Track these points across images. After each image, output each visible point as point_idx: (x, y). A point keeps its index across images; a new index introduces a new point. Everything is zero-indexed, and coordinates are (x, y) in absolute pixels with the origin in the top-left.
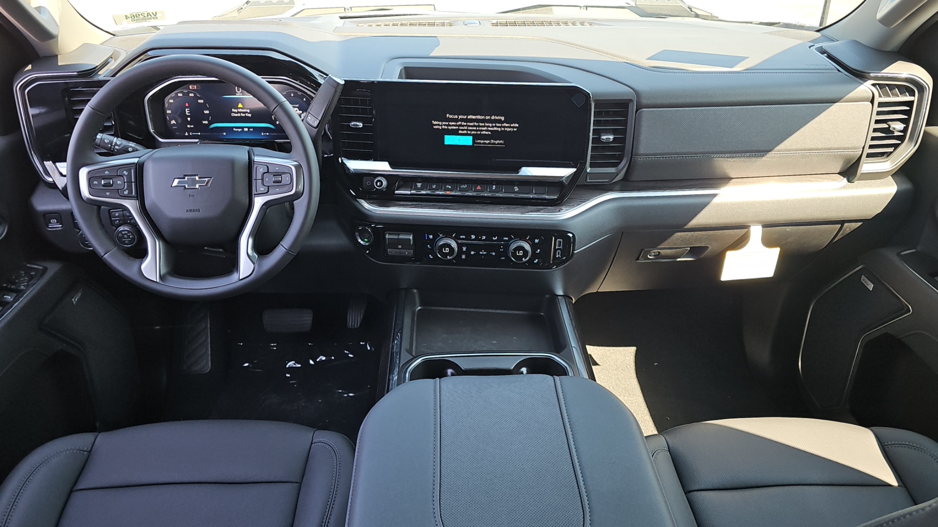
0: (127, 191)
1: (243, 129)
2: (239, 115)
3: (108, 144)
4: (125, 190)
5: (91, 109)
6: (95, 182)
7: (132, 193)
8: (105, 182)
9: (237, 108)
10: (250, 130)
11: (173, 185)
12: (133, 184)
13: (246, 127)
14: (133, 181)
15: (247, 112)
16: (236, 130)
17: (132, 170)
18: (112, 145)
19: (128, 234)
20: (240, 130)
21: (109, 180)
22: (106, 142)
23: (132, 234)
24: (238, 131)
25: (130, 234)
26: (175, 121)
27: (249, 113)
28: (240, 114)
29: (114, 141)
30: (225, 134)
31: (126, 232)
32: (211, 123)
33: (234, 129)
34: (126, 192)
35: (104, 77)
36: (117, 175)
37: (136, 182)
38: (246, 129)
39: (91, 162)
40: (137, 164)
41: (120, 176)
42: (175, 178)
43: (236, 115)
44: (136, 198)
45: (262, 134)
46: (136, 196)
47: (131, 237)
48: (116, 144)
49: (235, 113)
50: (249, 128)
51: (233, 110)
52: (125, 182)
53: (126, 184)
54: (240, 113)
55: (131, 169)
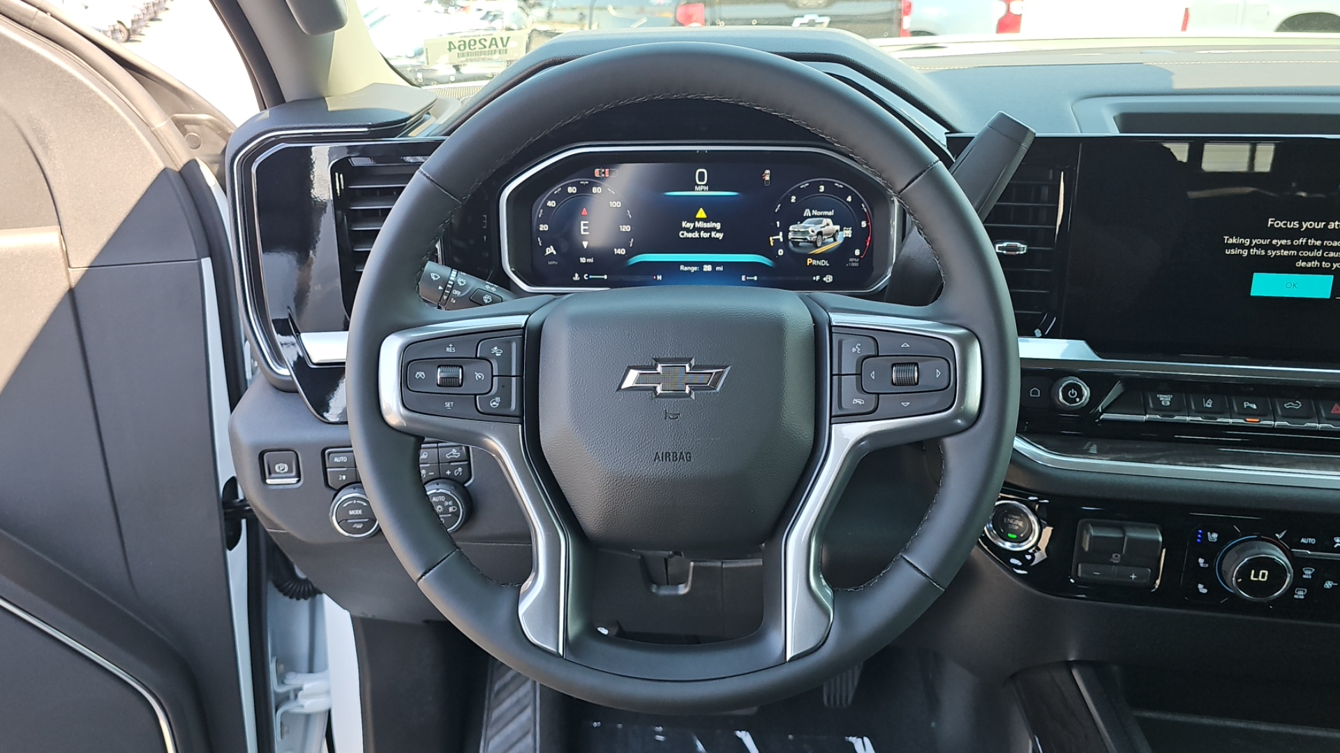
0: (498, 399)
1: (702, 268)
2: (696, 235)
3: (437, 283)
4: (494, 397)
5: (428, 181)
6: (420, 374)
7: (510, 405)
8: (443, 375)
9: (693, 219)
10: (718, 268)
11: (624, 386)
12: (514, 379)
13: (708, 263)
14: (514, 373)
15: (714, 229)
16: (686, 269)
17: (514, 345)
18: (445, 288)
19: (446, 503)
20: (694, 269)
21: (455, 369)
22: (434, 278)
23: (455, 504)
24: (689, 271)
25: (450, 503)
26: (555, 249)
27: (718, 231)
28: (699, 232)
29: (452, 278)
30: (659, 277)
31: (442, 498)
32: (631, 253)
33: (682, 268)
34: (495, 404)
35: (427, 136)
36: (476, 358)
37: (520, 376)
38: (708, 268)
39: (408, 321)
40: (524, 328)
41: (480, 358)
42: (630, 368)
43: (690, 235)
44: (517, 420)
45: (743, 278)
46: (518, 413)
47: (451, 509)
48: (455, 286)
49: (688, 230)
50: (714, 264)
51: (684, 224)
52: (493, 376)
53: (495, 379)
54: (699, 230)
55: (510, 342)
